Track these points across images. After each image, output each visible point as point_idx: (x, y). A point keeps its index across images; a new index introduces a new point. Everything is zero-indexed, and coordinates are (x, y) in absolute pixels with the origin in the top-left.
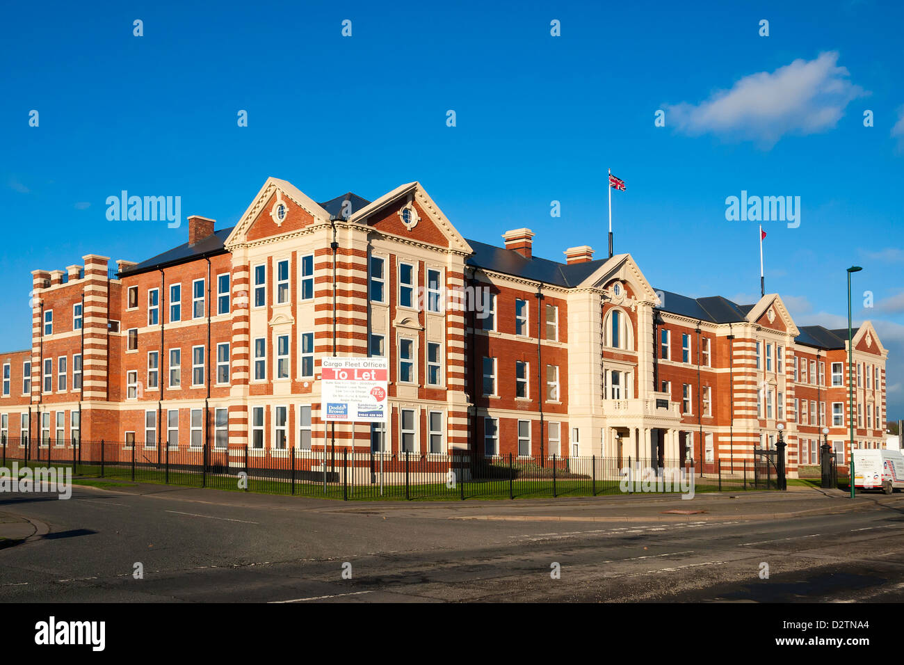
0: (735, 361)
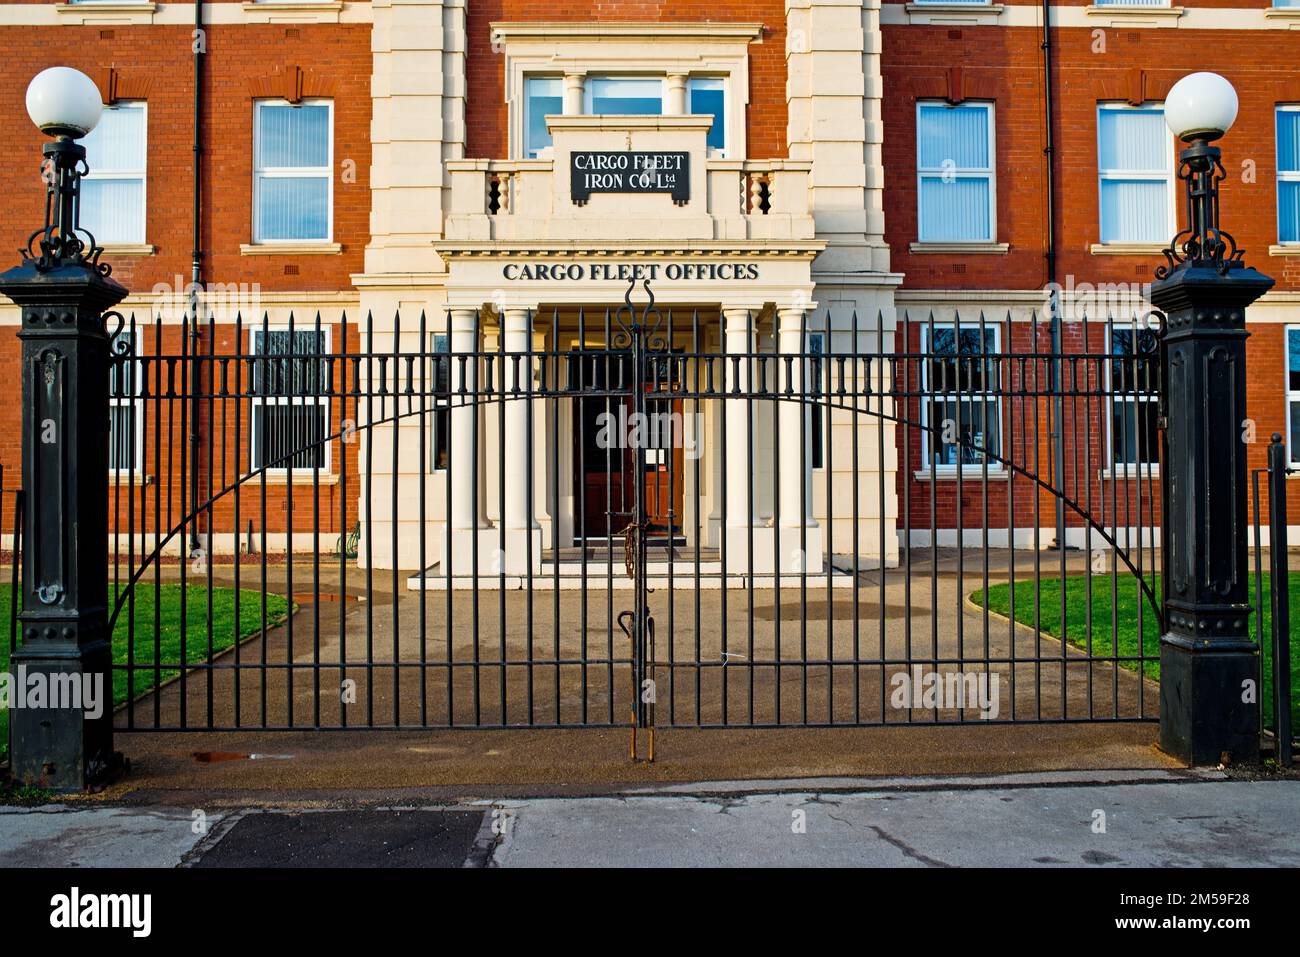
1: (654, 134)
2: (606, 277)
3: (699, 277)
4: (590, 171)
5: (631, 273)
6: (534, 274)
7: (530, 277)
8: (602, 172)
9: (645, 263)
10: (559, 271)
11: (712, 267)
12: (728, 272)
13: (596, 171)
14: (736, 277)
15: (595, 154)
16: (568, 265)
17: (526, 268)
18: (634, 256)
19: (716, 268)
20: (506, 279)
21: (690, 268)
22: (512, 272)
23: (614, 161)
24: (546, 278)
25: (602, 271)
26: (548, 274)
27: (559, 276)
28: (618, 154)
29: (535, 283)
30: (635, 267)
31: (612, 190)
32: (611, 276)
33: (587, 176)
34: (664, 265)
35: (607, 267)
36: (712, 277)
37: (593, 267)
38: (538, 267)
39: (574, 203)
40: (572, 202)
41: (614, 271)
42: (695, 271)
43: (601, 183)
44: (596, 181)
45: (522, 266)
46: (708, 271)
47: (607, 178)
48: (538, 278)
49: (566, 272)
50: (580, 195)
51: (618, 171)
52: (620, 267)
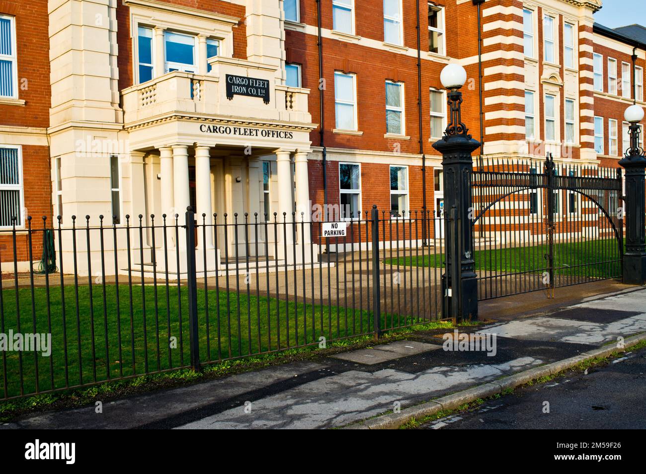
0: (487, 42)
1: (256, 70)
2: (240, 134)
3: (273, 136)
4: (234, 84)
5: (248, 132)
6: (212, 130)
7: (211, 132)
8: (238, 85)
9: (254, 129)
10: (222, 129)
11: (277, 132)
12: (283, 135)
13: (236, 85)
14: (285, 137)
15: (236, 77)
16: (225, 127)
17: (209, 127)
18: (251, 125)
19: (279, 133)
20: (201, 132)
21: (270, 132)
22: (204, 128)
23: (243, 81)
24: (217, 132)
25: (238, 131)
26: (218, 130)
27: (222, 132)
28: (244, 78)
29: (212, 134)
30: (250, 130)
31: (242, 94)
32: (241, 134)
33: (233, 86)
34: (261, 130)
35: (240, 129)
36: (277, 137)
37: (235, 128)
38: (214, 127)
39: (228, 98)
40: (226, 98)
41: (242, 131)
42: (271, 133)
43: (238, 90)
44: (236, 89)
45: (207, 126)
46: (276, 134)
47: (240, 88)
48: (214, 132)
49: (224, 130)
50: (230, 95)
51: (244, 85)
52: (245, 129)
